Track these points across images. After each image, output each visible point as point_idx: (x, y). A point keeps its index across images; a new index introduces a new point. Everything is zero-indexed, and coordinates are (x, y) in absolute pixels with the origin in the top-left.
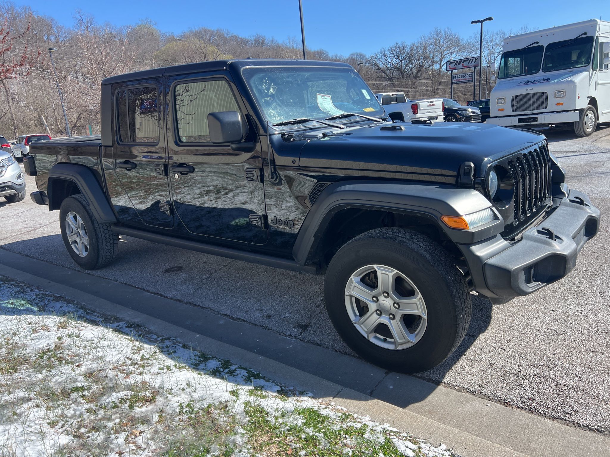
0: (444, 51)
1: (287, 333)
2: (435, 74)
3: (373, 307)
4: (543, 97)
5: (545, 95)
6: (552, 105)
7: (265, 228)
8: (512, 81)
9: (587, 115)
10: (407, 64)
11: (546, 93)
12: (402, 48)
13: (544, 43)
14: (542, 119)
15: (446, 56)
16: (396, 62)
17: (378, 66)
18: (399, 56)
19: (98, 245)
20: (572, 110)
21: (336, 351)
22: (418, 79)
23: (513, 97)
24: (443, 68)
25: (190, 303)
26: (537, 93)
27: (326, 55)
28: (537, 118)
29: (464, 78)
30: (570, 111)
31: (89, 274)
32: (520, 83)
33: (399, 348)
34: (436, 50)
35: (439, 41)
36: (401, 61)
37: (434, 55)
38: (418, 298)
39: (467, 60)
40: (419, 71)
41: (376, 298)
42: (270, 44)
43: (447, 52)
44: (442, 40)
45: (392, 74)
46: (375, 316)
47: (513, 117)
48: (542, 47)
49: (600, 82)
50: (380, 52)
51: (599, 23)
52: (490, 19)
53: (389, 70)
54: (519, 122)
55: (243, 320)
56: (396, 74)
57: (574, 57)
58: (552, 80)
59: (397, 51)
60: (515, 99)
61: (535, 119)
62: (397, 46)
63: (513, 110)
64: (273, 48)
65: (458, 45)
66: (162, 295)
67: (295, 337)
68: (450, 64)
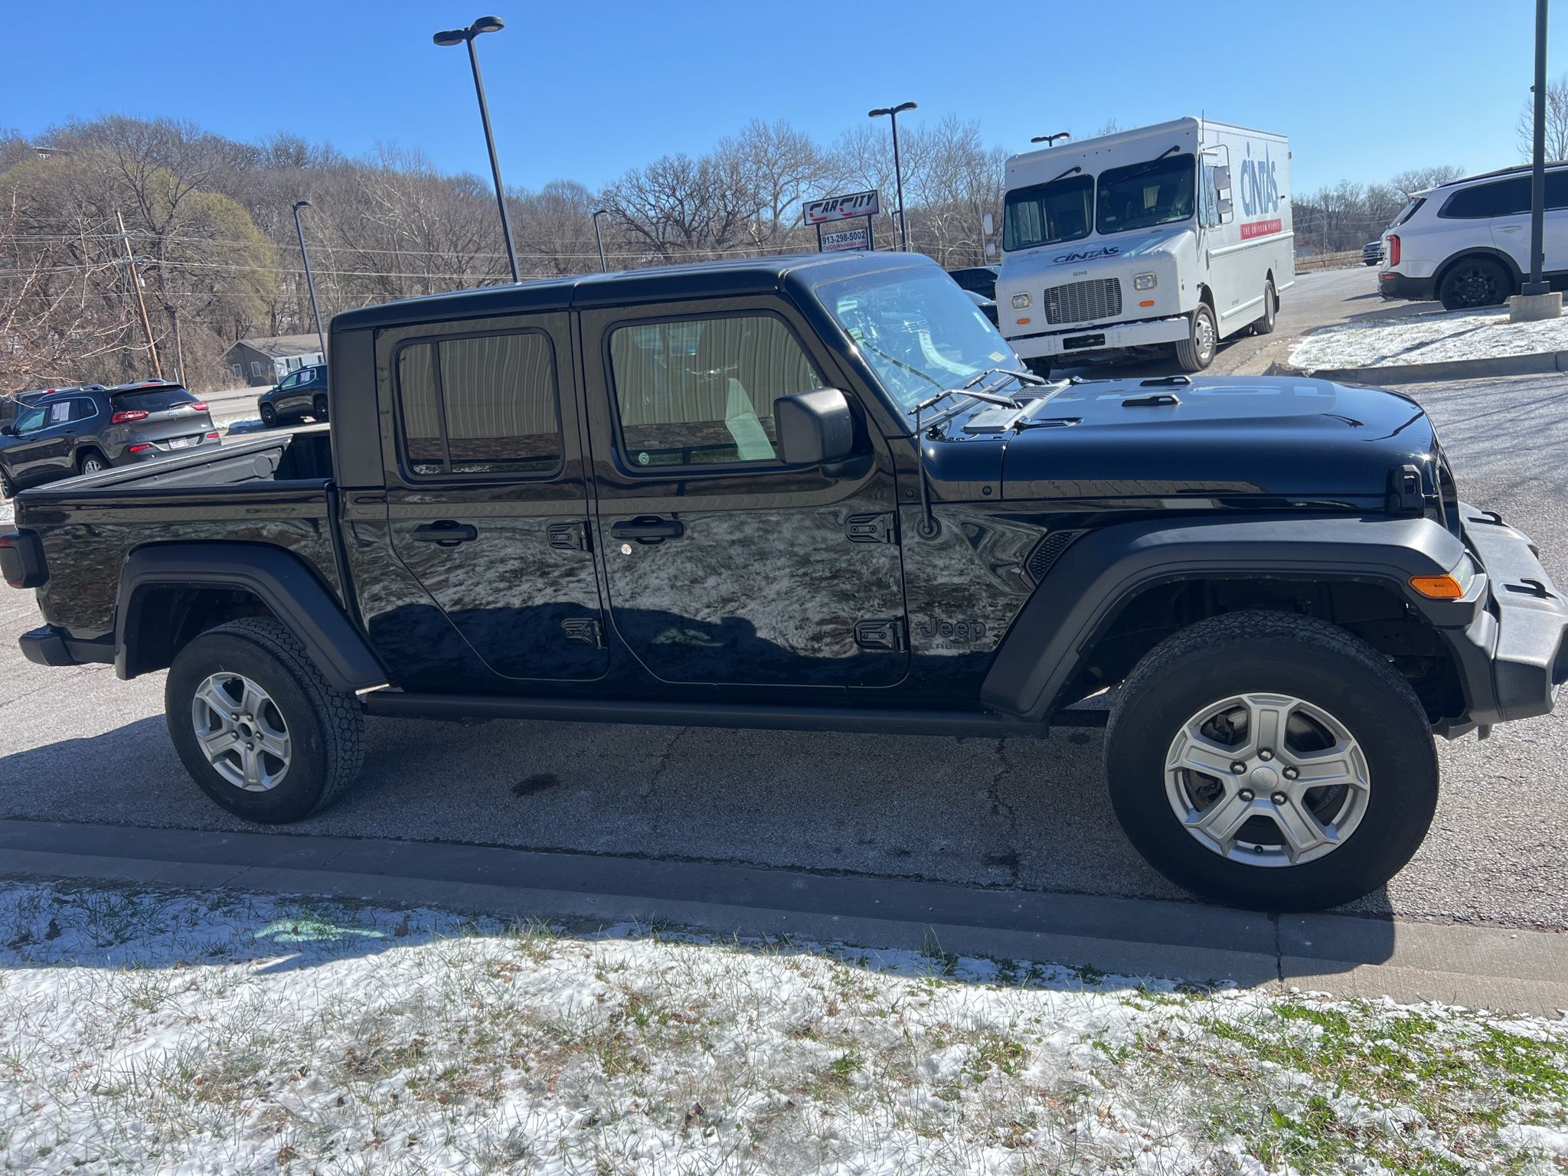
0: (780, 175)
1: (985, 882)
2: (766, 232)
3: (1232, 785)
4: (1109, 289)
5: (1113, 286)
6: (1131, 308)
7: (905, 648)
8: (1034, 256)
9: (1199, 324)
10: (697, 209)
11: (1116, 280)
12: (680, 169)
13: (1094, 169)
14: (1118, 338)
15: (785, 187)
16: (667, 205)
17: (625, 215)
18: (674, 190)
19: (326, 752)
20: (1174, 316)
21: (1126, 896)
22: (726, 245)
23: (1046, 291)
24: (781, 217)
25: (674, 857)
26: (1097, 281)
27: (481, 190)
28: (1103, 336)
29: (849, 241)
30: (1169, 317)
31: (289, 834)
32: (1056, 260)
33: (1302, 860)
34: (760, 174)
35: (766, 151)
36: (681, 202)
37: (757, 186)
38: (1350, 748)
39: (851, 200)
40: (727, 224)
41: (1237, 767)
42: (320, 160)
43: (787, 178)
44: (771, 150)
45: (664, 234)
46: (1239, 804)
47: (1052, 337)
48: (1087, 180)
49: (1213, 252)
50: (627, 181)
51: (1200, 126)
52: (911, 105)
53: (652, 224)
54: (1065, 348)
55: (847, 872)
56: (672, 233)
57: (1150, 199)
58: (1124, 252)
59: (671, 177)
60: (1051, 295)
61: (1100, 340)
62: (668, 165)
63: (1050, 322)
64: (333, 173)
65: (809, 160)
66: (574, 852)
67: (1008, 885)
68: (811, 209)
